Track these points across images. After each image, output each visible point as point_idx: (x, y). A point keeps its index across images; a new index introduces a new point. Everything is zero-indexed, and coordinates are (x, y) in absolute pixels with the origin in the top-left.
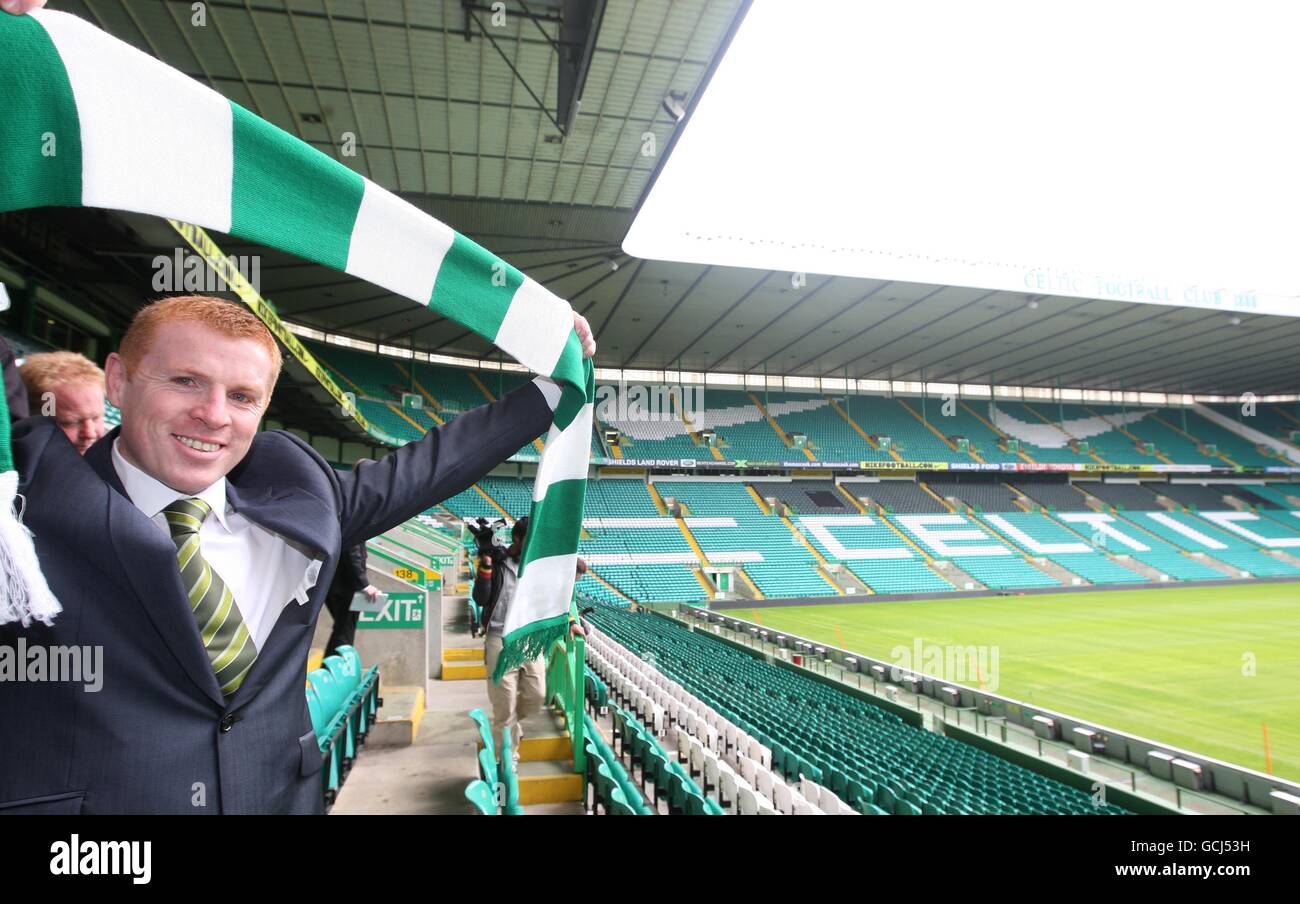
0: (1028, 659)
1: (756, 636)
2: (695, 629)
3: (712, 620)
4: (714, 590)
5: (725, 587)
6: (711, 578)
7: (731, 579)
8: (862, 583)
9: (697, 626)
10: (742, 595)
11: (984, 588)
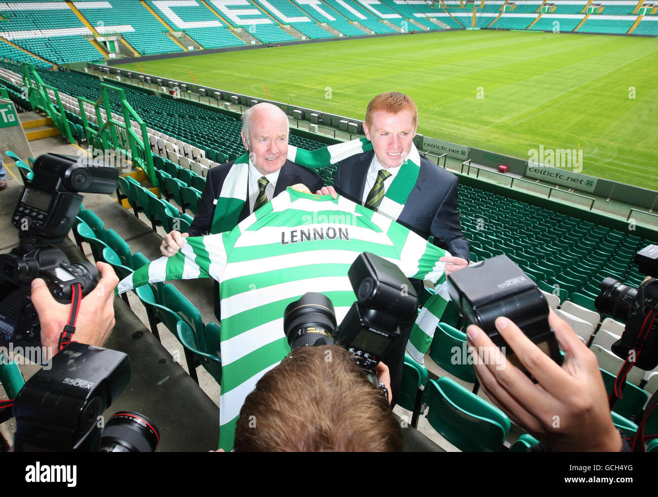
0: (286, 82)
1: (143, 80)
2: (104, 79)
3: (113, 72)
4: (108, 53)
5: (114, 51)
6: (103, 44)
7: (116, 44)
8: (196, 43)
9: (105, 77)
10: (126, 54)
11: (260, 43)
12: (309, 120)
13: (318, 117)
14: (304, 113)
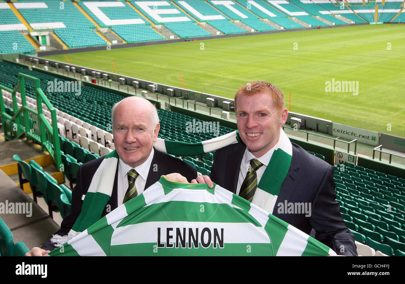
0: (201, 72)
1: (69, 70)
2: (33, 69)
3: (42, 63)
4: (39, 45)
5: (45, 43)
6: (36, 38)
7: (48, 39)
8: (119, 38)
9: (34, 67)
10: (56, 47)
11: (178, 38)
12: (221, 107)
13: (230, 105)
14: (217, 101)
